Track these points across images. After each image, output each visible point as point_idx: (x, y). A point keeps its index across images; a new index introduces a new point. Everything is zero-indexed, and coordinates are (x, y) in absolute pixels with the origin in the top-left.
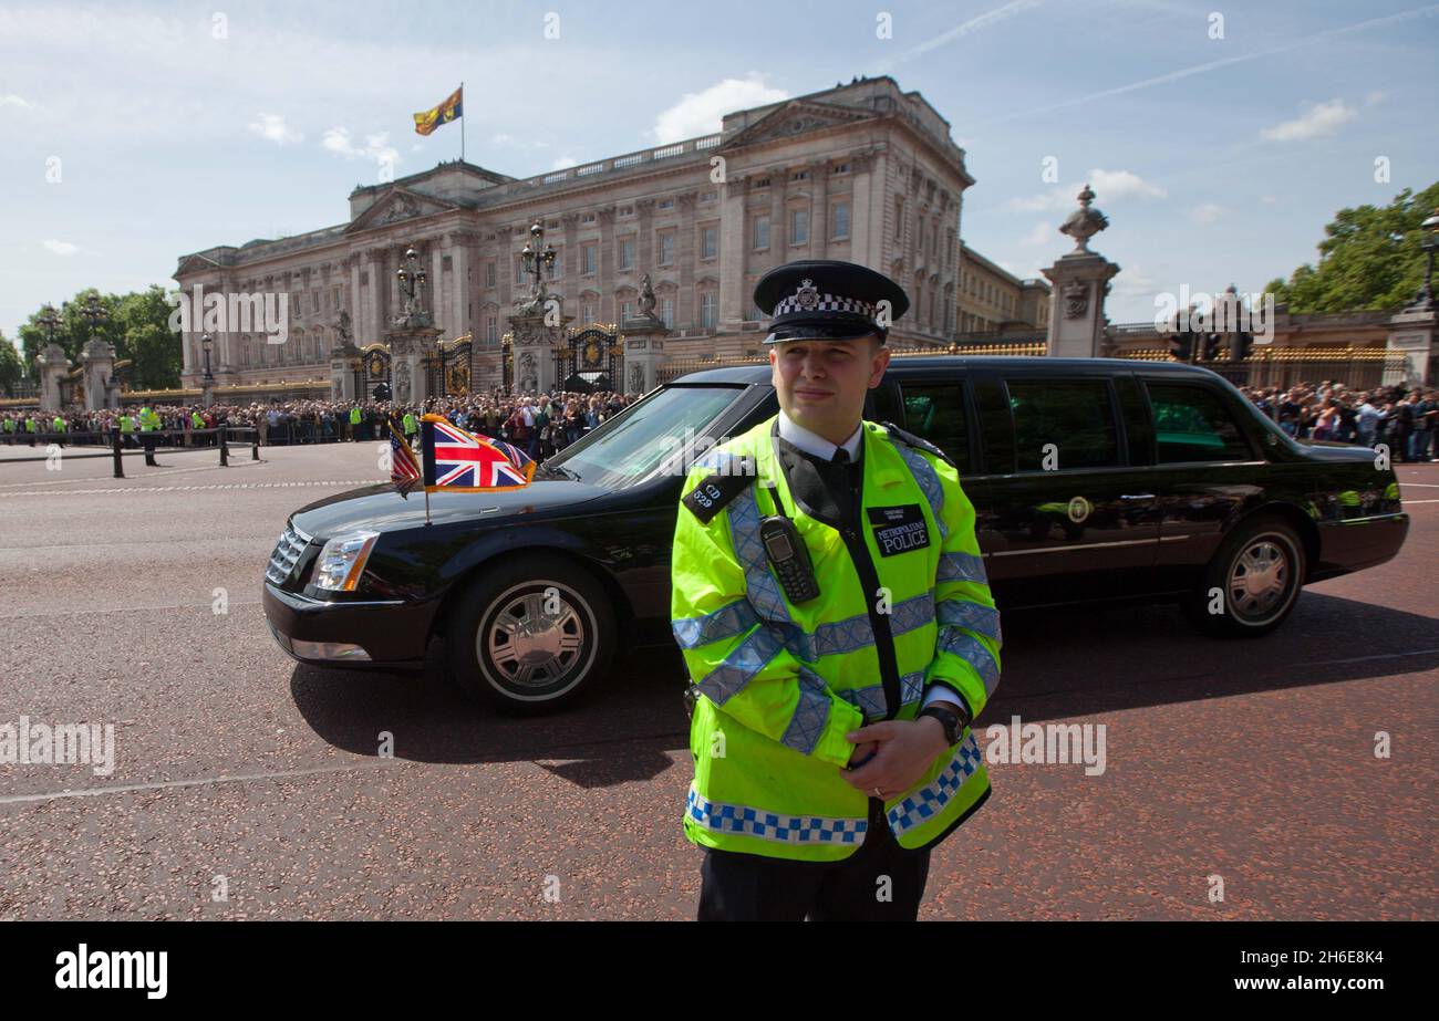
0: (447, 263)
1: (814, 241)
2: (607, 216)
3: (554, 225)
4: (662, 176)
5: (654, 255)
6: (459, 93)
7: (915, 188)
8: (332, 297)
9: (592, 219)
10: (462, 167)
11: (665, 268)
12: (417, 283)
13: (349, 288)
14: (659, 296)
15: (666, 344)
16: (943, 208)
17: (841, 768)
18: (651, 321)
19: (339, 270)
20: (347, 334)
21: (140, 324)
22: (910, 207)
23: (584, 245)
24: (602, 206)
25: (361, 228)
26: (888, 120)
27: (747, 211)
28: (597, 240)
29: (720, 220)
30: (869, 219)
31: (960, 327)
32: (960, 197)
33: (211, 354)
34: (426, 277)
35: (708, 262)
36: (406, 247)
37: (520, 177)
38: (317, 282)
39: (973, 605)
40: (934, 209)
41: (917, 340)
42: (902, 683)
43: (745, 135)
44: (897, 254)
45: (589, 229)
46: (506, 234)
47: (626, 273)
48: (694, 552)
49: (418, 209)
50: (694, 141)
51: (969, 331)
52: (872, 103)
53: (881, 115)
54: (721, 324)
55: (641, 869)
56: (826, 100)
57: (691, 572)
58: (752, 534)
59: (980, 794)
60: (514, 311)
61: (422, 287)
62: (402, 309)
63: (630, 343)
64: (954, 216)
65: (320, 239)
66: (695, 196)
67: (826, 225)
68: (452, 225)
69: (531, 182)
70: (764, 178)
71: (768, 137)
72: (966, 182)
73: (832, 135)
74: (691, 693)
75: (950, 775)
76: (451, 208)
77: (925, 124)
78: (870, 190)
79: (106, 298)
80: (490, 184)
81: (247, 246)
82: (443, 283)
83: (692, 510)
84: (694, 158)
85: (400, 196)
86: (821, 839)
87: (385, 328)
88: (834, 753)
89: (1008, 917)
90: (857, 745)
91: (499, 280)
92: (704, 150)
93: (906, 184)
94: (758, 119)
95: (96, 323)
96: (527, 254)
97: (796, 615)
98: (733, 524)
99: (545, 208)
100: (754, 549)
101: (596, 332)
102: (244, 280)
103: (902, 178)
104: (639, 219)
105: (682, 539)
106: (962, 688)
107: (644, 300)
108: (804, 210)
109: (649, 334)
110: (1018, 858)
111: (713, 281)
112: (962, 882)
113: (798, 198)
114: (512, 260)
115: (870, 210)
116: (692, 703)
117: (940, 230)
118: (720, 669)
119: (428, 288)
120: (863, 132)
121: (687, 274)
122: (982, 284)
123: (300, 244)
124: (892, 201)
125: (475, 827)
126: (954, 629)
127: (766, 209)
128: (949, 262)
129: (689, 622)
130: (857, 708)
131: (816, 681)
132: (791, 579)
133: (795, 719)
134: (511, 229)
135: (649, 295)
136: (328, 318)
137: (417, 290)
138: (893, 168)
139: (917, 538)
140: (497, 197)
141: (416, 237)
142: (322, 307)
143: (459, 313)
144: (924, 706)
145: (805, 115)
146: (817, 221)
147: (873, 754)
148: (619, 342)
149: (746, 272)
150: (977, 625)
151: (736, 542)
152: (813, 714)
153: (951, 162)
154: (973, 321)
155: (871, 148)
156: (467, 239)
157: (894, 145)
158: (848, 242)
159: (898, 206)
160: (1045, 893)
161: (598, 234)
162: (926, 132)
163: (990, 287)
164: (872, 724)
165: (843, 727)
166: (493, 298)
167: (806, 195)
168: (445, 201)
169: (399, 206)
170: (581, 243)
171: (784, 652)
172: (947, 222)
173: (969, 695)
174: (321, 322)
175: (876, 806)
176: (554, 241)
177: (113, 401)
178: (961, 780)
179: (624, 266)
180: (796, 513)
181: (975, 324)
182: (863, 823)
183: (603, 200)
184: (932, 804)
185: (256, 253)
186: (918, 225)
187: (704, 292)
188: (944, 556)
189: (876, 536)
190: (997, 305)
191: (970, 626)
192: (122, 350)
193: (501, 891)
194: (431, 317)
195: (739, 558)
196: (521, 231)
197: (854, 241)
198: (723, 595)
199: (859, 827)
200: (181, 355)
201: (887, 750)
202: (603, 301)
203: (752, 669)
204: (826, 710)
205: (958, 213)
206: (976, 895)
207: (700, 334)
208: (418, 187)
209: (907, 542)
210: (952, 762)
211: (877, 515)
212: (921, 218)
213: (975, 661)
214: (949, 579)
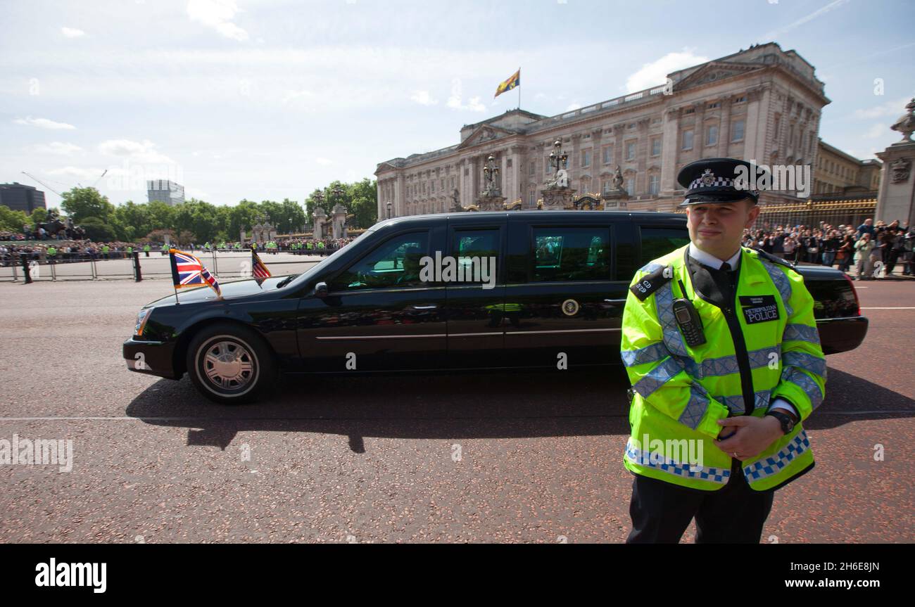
0: (509, 163)
1: (720, 143)
2: (597, 134)
3: (568, 140)
4: (629, 111)
5: (623, 156)
6: (518, 73)
7: (789, 109)
8: (450, 182)
9: (589, 136)
10: (519, 112)
11: (630, 162)
12: (494, 174)
13: (459, 177)
14: (625, 177)
15: (628, 204)
16: (807, 119)
17: (715, 439)
18: (621, 191)
19: (455, 167)
20: (457, 200)
21: (358, 197)
22: (785, 120)
23: (584, 151)
24: (594, 129)
25: (466, 146)
26: (772, 69)
27: (680, 127)
28: (591, 148)
29: (662, 134)
30: (757, 128)
31: (816, 190)
32: (820, 113)
33: (391, 211)
34: (498, 170)
35: (655, 158)
36: (488, 155)
37: (549, 116)
38: (443, 174)
39: (807, 355)
40: (801, 120)
41: (786, 199)
42: (756, 395)
43: (680, 85)
44: (775, 148)
45: (586, 142)
46: (541, 147)
47: (607, 166)
48: (635, 316)
49: (495, 135)
50: (649, 90)
51: (821, 192)
52: (762, 60)
53: (768, 66)
54: (661, 192)
55: (601, 485)
56: (732, 60)
57: (632, 327)
58: (668, 308)
59: (808, 465)
60: (544, 188)
61: (496, 176)
62: (486, 187)
63: (608, 204)
64: (815, 124)
65: (445, 152)
66: (649, 121)
67: (729, 133)
68: (513, 143)
69: (555, 118)
70: (691, 108)
71: (694, 84)
72: (825, 102)
73: (735, 80)
74: (632, 391)
75: (787, 452)
76: (512, 134)
77: (798, 69)
78: (759, 112)
79: (343, 185)
80: (533, 120)
81: (409, 158)
82: (507, 174)
83: (635, 294)
84: (648, 100)
85: (486, 129)
86: (701, 477)
87: (477, 197)
88: (708, 430)
89: (827, 541)
90: (724, 427)
91: (537, 171)
92: (655, 95)
93: (783, 106)
94: (688, 75)
95: (339, 197)
96: (552, 157)
97: (691, 352)
98: (658, 302)
99: (562, 132)
100: (669, 316)
101: (589, 198)
102: (407, 175)
103: (780, 103)
104: (616, 135)
105: (629, 309)
106: (796, 403)
107: (616, 180)
108: (715, 125)
109: (619, 198)
110: (836, 508)
111: (658, 168)
112: (796, 517)
113: (711, 118)
114: (544, 160)
115: (758, 124)
116: (632, 396)
117: (804, 132)
118: (645, 378)
119: (499, 177)
120: (755, 77)
121: (642, 164)
122: (833, 164)
123: (435, 155)
124: (773, 117)
125: (513, 454)
126: (794, 368)
127: (692, 126)
128: (810, 151)
129: (630, 352)
130: (726, 407)
131: (701, 390)
132: (689, 333)
133: (687, 409)
134: (544, 144)
135: (620, 177)
136: (448, 192)
137: (493, 177)
138: (774, 96)
139: (771, 314)
140: (537, 127)
141: (493, 150)
142: (445, 187)
143: (515, 188)
144: (770, 410)
145: (718, 70)
146: (723, 132)
147: (733, 434)
148: (601, 203)
149: (678, 163)
150: (809, 367)
151: (659, 312)
152: (697, 407)
153: (814, 91)
154: (824, 187)
155: (760, 86)
156: (520, 150)
157: (776, 83)
158: (743, 142)
159: (777, 120)
160: (853, 530)
161: (592, 145)
162: (798, 74)
163: (838, 166)
164: (734, 416)
165: (715, 416)
166: (533, 180)
167: (718, 117)
168: (509, 130)
169: (485, 134)
170: (582, 150)
171: (684, 372)
172: (810, 127)
173: (799, 406)
174: (444, 194)
175: (736, 464)
176: (567, 149)
177: (345, 234)
178: (794, 456)
179: (606, 161)
180: (695, 297)
181: (826, 188)
182: (728, 472)
183: (595, 126)
184: (773, 467)
185: (413, 161)
186: (790, 130)
187: (652, 174)
188: (789, 327)
189: (745, 314)
190: (842, 176)
191: (804, 368)
192: (350, 209)
193: (525, 487)
194: (500, 191)
195: (660, 321)
196: (549, 144)
197: (746, 142)
198: (649, 339)
199: (725, 473)
200: (376, 212)
201: (741, 432)
202: (594, 181)
203: (663, 380)
204: (706, 406)
205: (818, 121)
206: (805, 526)
207: (649, 198)
208: (495, 124)
209: (764, 316)
210: (789, 445)
211: (745, 300)
212: (792, 126)
213: (805, 388)
214: (793, 339)
